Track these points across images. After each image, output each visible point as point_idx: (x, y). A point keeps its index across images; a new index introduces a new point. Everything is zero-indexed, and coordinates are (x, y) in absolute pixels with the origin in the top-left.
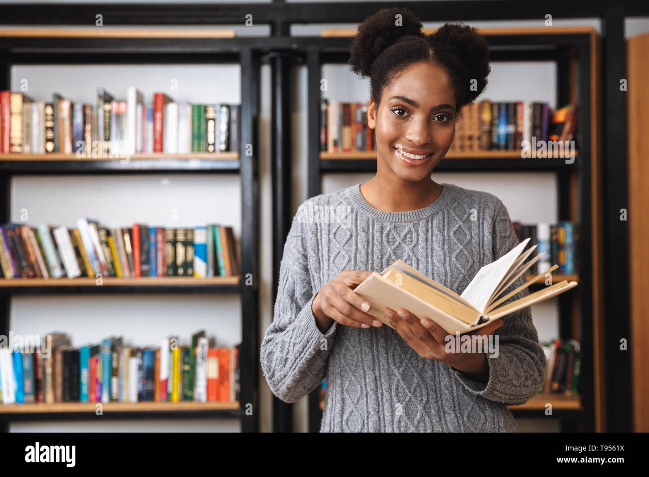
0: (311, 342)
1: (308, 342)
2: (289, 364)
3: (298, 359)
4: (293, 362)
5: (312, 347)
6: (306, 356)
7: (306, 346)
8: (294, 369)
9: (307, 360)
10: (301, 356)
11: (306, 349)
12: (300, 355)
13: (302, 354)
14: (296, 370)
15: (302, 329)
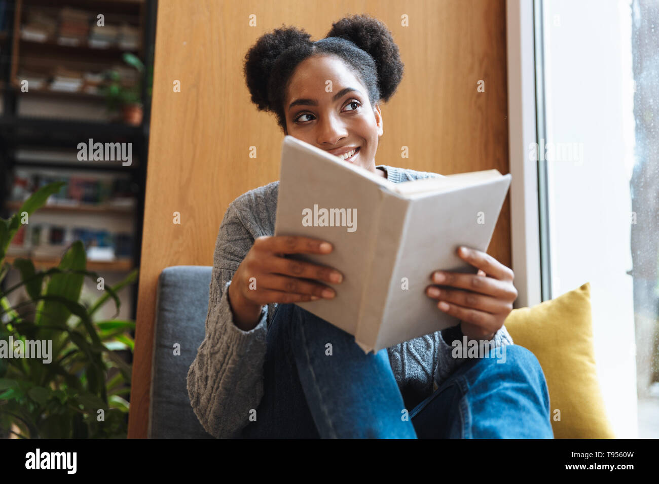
0: (231, 346)
1: (228, 347)
2: (210, 382)
3: (221, 373)
4: (214, 378)
5: (235, 353)
6: (229, 366)
7: (227, 354)
8: (218, 388)
9: (232, 371)
10: (223, 368)
11: (227, 357)
12: (222, 365)
13: (224, 365)
14: (220, 388)
15: (220, 332)
